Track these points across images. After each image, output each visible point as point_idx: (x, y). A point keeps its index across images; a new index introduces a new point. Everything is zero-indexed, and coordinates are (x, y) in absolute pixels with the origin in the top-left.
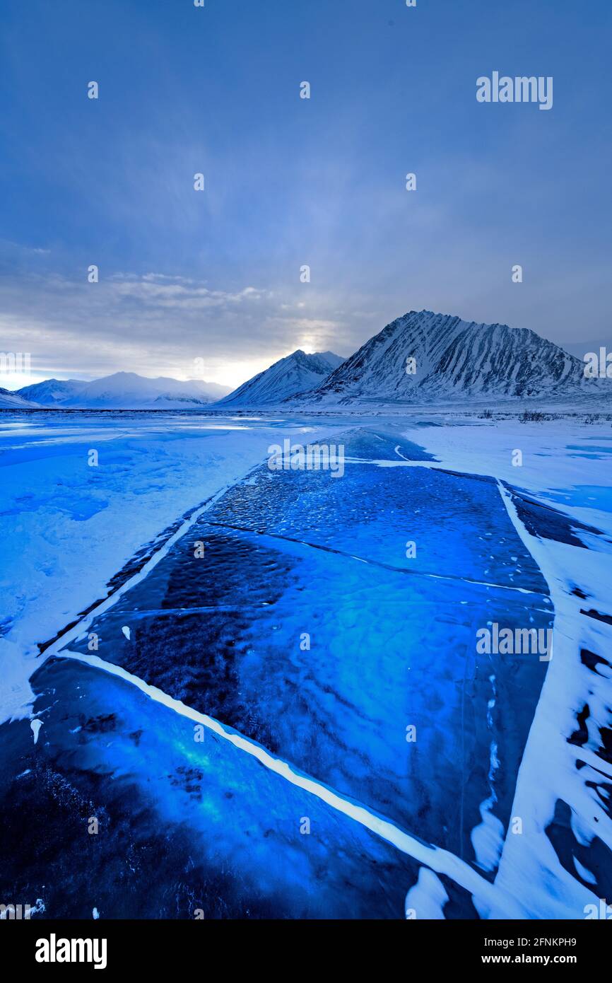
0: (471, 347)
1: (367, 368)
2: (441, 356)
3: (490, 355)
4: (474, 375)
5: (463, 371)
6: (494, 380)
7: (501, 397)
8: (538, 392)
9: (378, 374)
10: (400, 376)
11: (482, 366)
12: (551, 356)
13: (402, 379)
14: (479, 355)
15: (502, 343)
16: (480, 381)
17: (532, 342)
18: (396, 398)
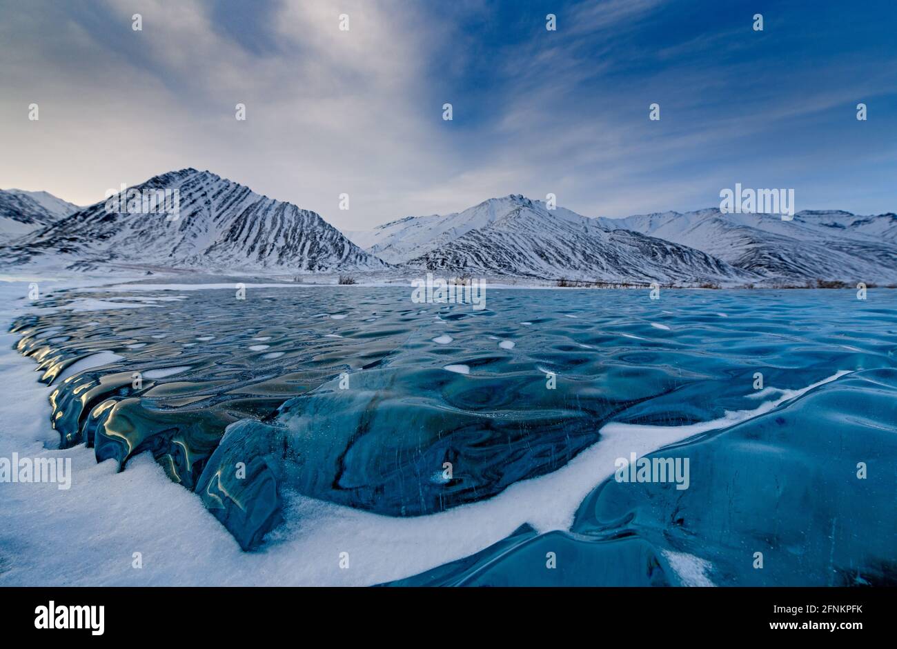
0: (264, 219)
1: (122, 224)
2: (230, 224)
3: (283, 230)
4: (268, 248)
5: (257, 242)
6: (288, 254)
7: (296, 270)
8: (327, 268)
9: (142, 233)
10: (178, 240)
11: (276, 240)
12: (334, 239)
13: (180, 244)
14: (272, 229)
15: (293, 220)
16: (275, 255)
17: (319, 224)
18: (173, 266)
